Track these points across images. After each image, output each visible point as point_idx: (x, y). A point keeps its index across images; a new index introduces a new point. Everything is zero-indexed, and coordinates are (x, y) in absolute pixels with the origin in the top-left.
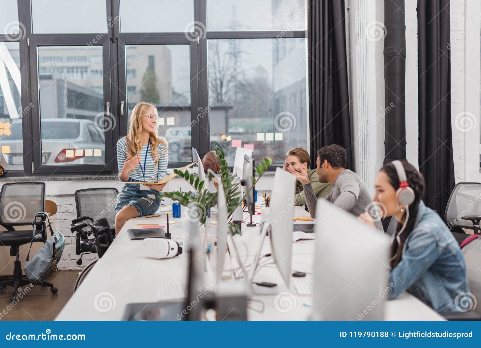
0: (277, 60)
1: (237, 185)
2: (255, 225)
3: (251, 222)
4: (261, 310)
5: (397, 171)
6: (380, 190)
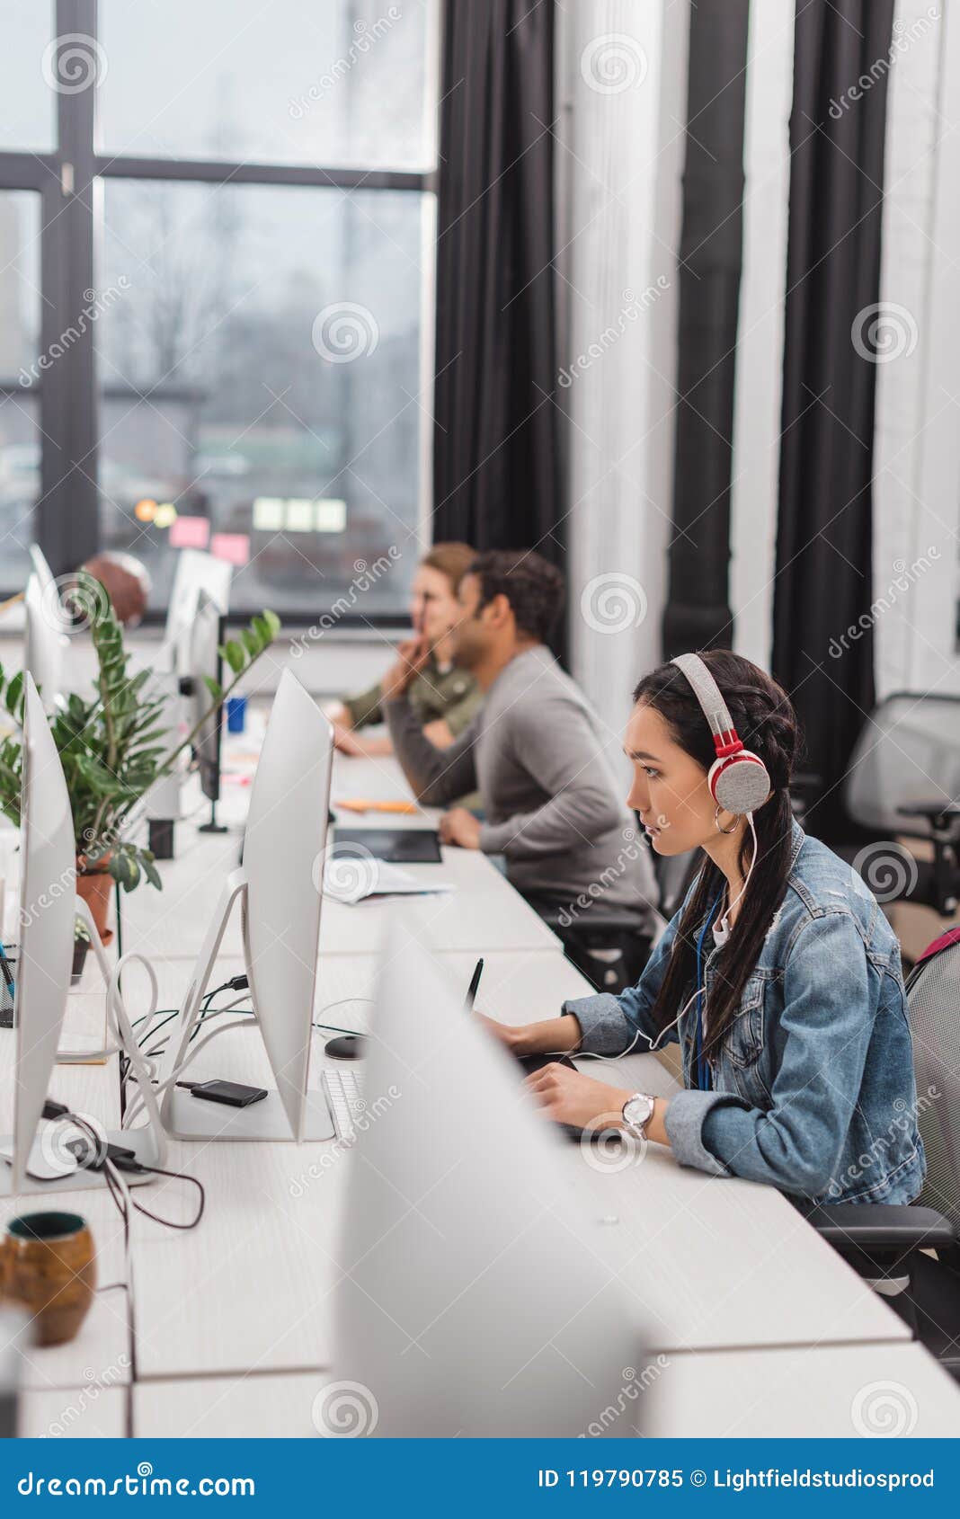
0: (349, 258)
1: (152, 708)
2: (224, 830)
3: (213, 819)
4: (189, 1222)
5: (698, 696)
6: (648, 769)
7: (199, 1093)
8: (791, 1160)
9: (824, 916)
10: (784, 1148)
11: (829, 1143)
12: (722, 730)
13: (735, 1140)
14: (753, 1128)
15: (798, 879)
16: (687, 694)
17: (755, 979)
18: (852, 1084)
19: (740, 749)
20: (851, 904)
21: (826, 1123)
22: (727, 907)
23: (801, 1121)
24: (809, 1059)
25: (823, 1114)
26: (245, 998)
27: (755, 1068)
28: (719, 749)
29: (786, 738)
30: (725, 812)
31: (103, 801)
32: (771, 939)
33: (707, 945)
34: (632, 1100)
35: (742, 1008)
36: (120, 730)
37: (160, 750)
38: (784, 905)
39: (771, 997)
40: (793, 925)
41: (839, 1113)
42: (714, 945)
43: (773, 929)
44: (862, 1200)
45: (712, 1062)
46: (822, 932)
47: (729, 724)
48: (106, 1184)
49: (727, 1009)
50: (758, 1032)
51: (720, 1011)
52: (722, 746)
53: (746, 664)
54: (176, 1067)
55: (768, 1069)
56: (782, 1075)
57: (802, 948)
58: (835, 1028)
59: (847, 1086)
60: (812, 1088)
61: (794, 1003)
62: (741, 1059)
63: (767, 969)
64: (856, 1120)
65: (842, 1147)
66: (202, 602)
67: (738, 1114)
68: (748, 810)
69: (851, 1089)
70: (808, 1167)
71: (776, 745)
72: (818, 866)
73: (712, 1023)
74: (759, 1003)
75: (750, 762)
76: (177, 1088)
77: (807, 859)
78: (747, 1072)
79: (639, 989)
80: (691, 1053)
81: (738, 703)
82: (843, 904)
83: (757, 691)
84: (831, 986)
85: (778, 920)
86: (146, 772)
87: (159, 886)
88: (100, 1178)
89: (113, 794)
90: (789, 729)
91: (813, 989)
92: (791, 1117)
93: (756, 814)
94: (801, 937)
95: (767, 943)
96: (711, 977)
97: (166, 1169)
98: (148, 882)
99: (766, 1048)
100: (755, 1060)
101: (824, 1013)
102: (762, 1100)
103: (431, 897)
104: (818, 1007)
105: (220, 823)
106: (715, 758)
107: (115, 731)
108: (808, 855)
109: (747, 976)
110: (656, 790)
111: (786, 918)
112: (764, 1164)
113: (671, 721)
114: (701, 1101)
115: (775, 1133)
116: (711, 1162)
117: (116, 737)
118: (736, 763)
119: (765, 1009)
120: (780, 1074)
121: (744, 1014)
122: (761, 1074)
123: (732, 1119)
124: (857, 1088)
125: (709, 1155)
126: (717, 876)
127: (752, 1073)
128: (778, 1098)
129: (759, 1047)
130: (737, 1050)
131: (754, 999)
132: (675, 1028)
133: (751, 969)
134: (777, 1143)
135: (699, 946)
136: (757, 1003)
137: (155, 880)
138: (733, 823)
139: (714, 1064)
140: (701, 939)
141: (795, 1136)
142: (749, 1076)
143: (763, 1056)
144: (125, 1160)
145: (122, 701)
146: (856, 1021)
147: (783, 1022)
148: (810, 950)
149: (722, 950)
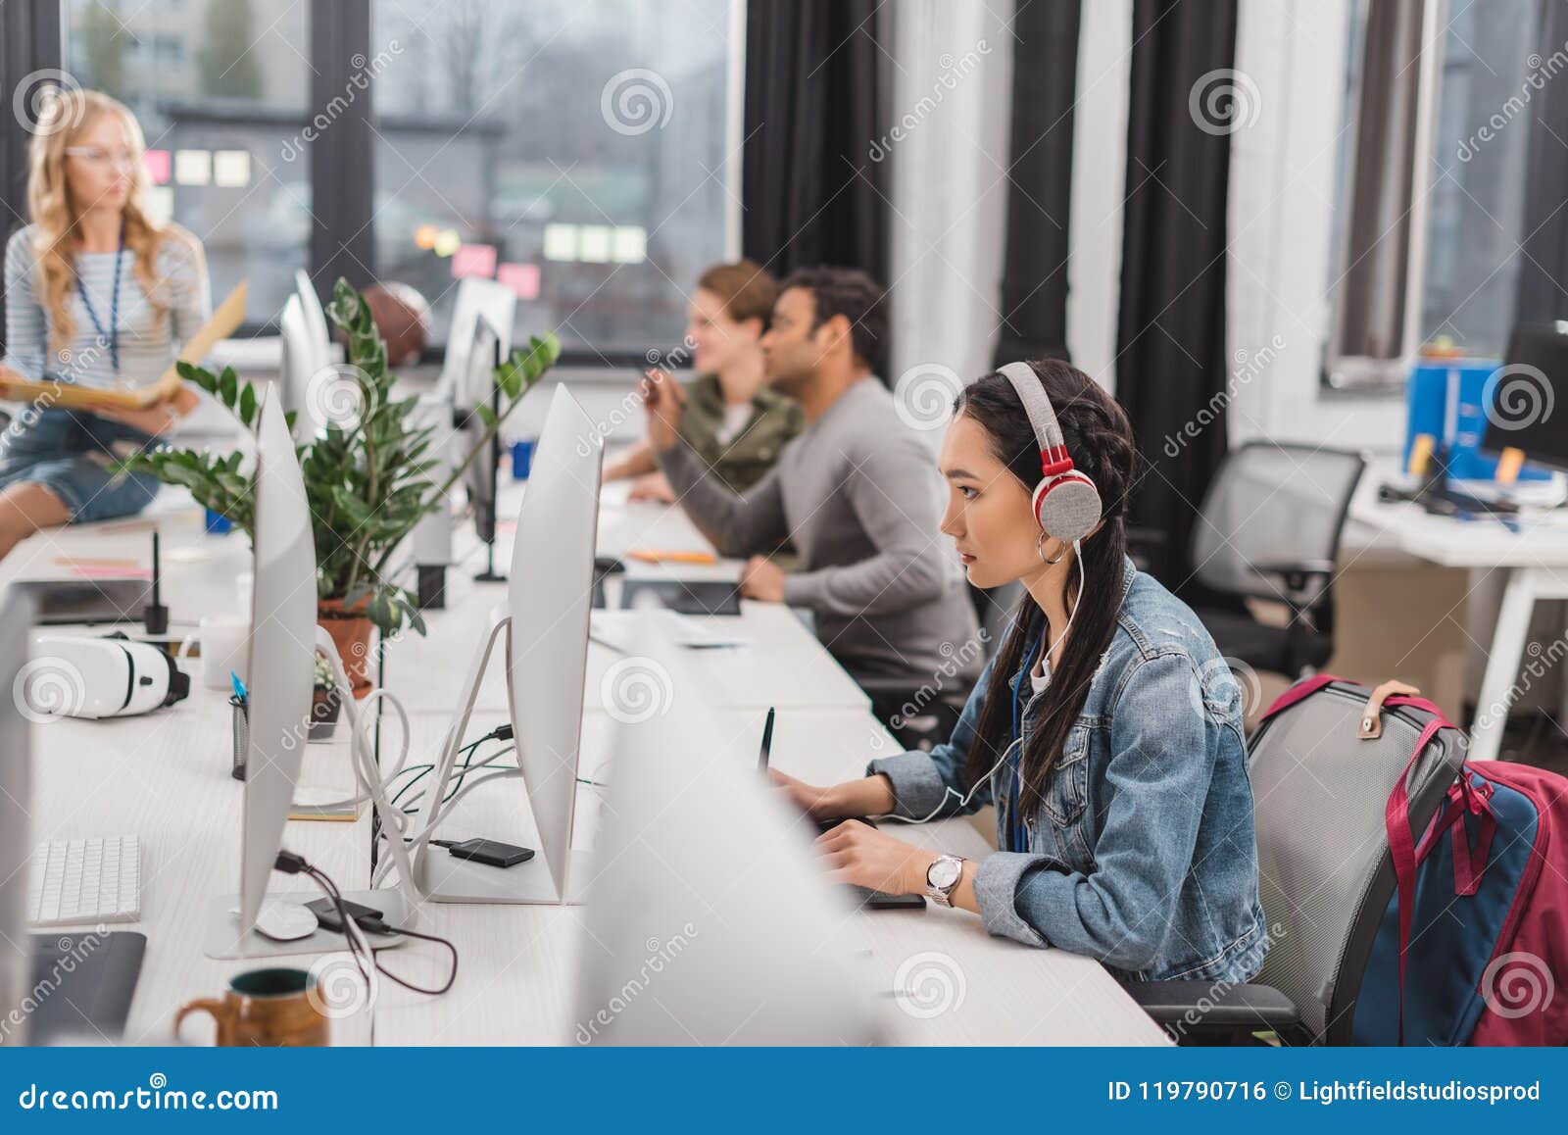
1: (421, 437)
2: (503, 579)
3: (490, 568)
4: (440, 987)
5: (1025, 405)
6: (966, 489)
7: (458, 852)
8: (1114, 928)
9: (1158, 658)
10: (1107, 916)
11: (1156, 909)
12: (1051, 445)
13: (1052, 906)
14: (1072, 892)
15: (1129, 617)
16: (1013, 404)
17: (1080, 728)
18: (1184, 845)
19: (1069, 469)
20: (1188, 645)
21: (1154, 887)
22: (1047, 649)
23: (1126, 886)
24: (1136, 815)
25: (1151, 878)
26: (510, 748)
27: (1078, 827)
28: (1046, 466)
29: (1122, 459)
30: (1051, 541)
31: (363, 537)
32: (1098, 682)
33: (1023, 693)
34: (938, 863)
35: (1065, 760)
36: (382, 461)
37: (427, 485)
38: (1112, 646)
39: (1096, 748)
40: (1123, 667)
41: (1169, 877)
42: (1032, 693)
43: (1100, 673)
44: (1194, 976)
45: (1029, 823)
46: (1154, 676)
47: (1058, 439)
48: (347, 946)
49: (1047, 762)
50: (1082, 787)
51: (1039, 763)
52: (1050, 463)
53: (1081, 377)
54: (430, 822)
55: (1092, 829)
56: (1106, 835)
57: (1133, 693)
58: (1169, 782)
59: (1179, 847)
60: (1139, 849)
61: (1122, 754)
62: (1062, 817)
63: (1094, 716)
64: (1189, 887)
65: (1172, 915)
66: (480, 328)
67: (1056, 877)
68: (1076, 537)
69: (1183, 851)
70: (1133, 936)
71: (1110, 467)
72: (1151, 603)
73: (1029, 778)
74: (1083, 755)
75: (1081, 483)
76: (431, 847)
77: (1139, 595)
78: (1068, 832)
79: (950, 747)
80: (1006, 815)
81: (1070, 416)
82: (1178, 645)
83: (1092, 404)
84: (1164, 735)
85: (1106, 662)
86: (409, 506)
87: (423, 632)
88: (341, 940)
89: (372, 531)
90: (1125, 448)
91: (1143, 738)
92: (1115, 880)
93: (1085, 544)
94: (1132, 681)
95: (1093, 687)
96: (1029, 727)
97: (415, 931)
98: (411, 627)
99: (1091, 805)
100: (1077, 819)
101: (1154, 765)
102: (1085, 863)
103: (727, 651)
104: (1149, 758)
105: (498, 571)
106: (1043, 477)
107: (377, 462)
108: (1140, 591)
109: (1071, 725)
110: (972, 511)
111: (1114, 660)
112: (1085, 932)
113: (993, 434)
114: (1015, 863)
115: (1097, 898)
116: (1025, 931)
117: (378, 468)
118: (1065, 483)
119: (1089, 761)
120: (1104, 832)
121: (1067, 767)
122: (1084, 834)
123: (1045, 883)
124: (1190, 850)
125: (1022, 922)
126: (1036, 615)
127: (1074, 834)
128: (1101, 860)
129: (1083, 804)
130: (1057, 808)
131: (1078, 750)
132: (987, 784)
133: (1074, 718)
134: (1100, 909)
135: (1015, 694)
136: (1081, 755)
137: (419, 626)
138: (1058, 553)
139: (1030, 824)
140: (1017, 687)
141: (1119, 903)
142: (1070, 836)
143: (1087, 813)
144: (372, 922)
145: (385, 429)
146: (1190, 775)
147: (1109, 775)
148: (1142, 696)
149: (1042, 697)
